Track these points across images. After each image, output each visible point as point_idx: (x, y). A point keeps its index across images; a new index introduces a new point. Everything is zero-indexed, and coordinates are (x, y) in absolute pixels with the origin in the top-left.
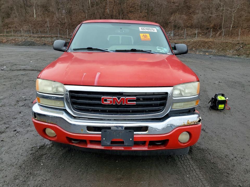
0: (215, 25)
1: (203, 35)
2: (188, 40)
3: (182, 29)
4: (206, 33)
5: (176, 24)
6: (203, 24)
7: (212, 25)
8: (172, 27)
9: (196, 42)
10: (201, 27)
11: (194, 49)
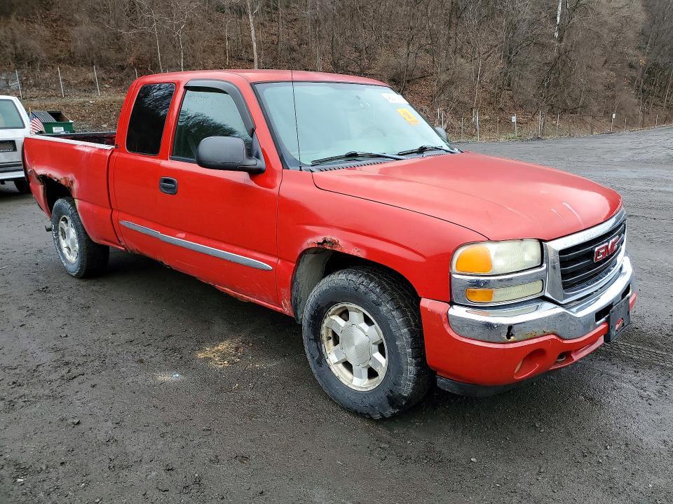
0: (138, 59)
1: (115, 86)
2: (77, 100)
3: (44, 68)
4: (122, 80)
5: (20, 51)
6: (103, 54)
7: (131, 60)
8: (9, 60)
9: (104, 106)
10: (103, 64)
11: (105, 126)
